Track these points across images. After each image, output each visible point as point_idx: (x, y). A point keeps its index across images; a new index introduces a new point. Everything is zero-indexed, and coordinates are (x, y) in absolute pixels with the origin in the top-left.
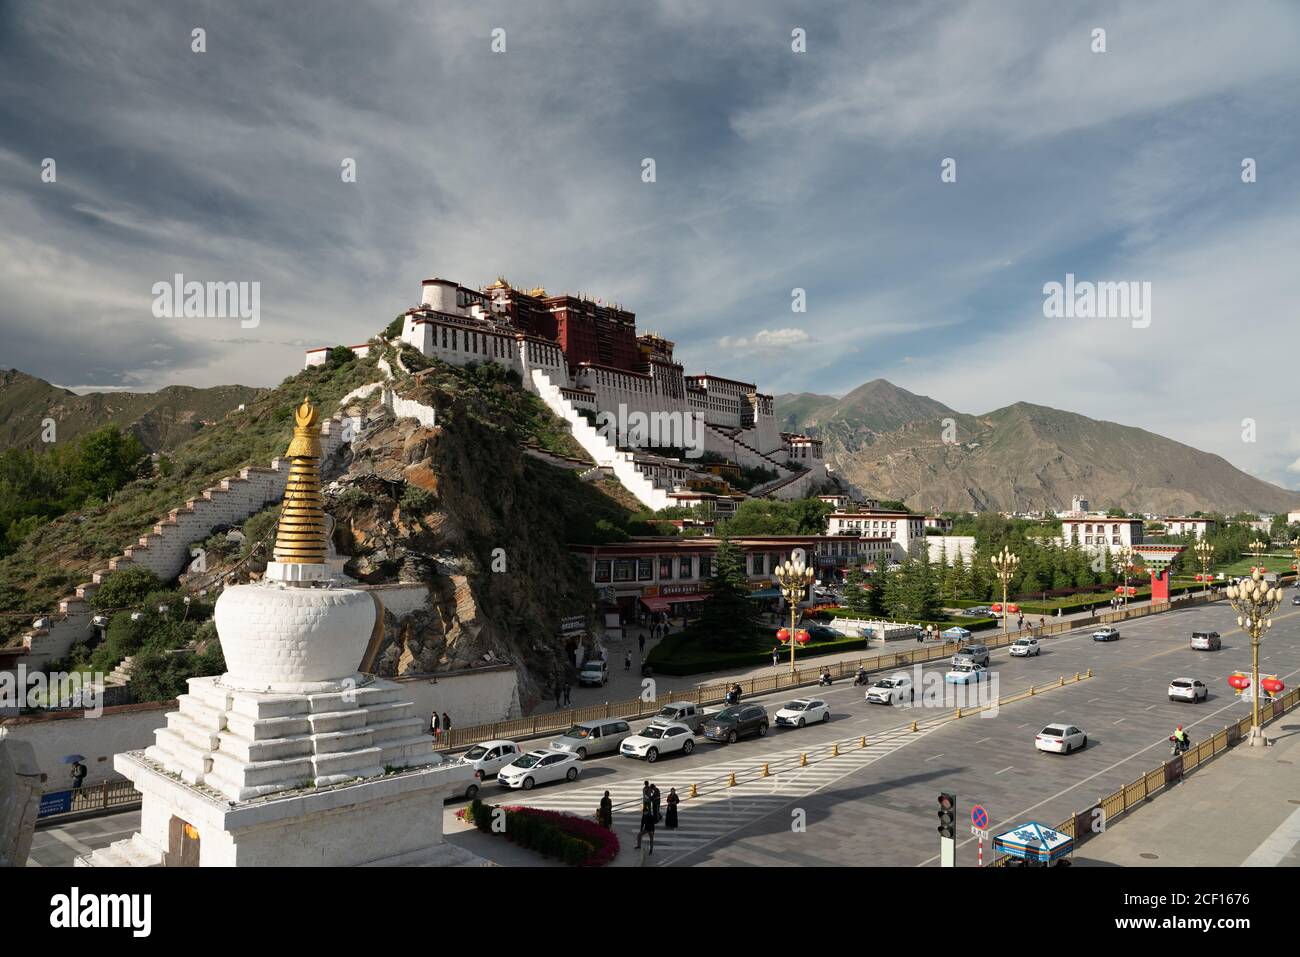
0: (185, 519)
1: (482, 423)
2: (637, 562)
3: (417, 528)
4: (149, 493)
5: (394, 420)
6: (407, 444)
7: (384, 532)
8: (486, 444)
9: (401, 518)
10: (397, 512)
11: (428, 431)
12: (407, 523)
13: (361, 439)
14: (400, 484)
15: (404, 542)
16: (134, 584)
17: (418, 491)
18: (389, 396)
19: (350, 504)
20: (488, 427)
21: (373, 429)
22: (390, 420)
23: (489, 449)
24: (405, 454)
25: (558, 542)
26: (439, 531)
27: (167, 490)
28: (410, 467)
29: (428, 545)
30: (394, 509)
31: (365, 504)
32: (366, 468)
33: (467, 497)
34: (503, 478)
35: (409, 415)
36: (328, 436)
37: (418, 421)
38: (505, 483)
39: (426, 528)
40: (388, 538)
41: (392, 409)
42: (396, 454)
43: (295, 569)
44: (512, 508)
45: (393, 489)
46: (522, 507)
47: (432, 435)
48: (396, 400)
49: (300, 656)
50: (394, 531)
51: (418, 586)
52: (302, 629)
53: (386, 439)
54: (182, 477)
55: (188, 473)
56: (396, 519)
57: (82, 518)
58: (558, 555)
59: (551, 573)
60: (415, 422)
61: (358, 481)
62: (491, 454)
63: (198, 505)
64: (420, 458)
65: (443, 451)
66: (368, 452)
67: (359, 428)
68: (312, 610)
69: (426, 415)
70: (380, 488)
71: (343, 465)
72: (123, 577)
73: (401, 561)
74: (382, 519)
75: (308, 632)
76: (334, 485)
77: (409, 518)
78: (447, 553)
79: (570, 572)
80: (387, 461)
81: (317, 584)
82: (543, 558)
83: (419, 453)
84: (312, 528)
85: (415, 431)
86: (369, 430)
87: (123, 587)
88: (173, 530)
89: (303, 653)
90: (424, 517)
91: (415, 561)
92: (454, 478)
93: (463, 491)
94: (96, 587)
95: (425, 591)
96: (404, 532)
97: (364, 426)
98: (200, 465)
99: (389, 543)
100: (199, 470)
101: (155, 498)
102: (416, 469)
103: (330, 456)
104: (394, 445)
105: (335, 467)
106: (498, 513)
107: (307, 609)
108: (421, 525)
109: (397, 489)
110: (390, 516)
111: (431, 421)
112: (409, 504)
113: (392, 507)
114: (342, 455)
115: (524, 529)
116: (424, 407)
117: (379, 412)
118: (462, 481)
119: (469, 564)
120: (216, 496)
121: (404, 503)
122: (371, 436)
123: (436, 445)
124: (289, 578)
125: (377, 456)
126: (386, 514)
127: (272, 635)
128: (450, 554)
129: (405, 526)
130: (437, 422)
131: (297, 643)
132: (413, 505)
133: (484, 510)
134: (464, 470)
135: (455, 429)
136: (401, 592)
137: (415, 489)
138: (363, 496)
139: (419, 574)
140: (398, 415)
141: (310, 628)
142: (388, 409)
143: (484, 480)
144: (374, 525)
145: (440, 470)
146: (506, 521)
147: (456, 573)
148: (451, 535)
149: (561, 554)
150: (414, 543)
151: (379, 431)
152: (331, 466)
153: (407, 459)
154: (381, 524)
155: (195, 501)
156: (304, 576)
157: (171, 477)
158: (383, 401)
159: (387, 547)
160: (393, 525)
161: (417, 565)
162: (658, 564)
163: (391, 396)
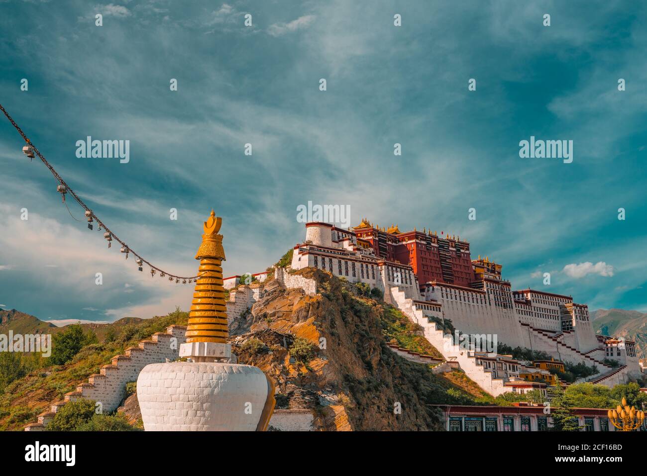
0: (124, 364)
1: (353, 298)
2: (484, 419)
3: (304, 371)
4: (99, 354)
5: (284, 290)
6: (295, 308)
7: (278, 373)
8: (357, 313)
9: (291, 363)
10: (288, 358)
11: (311, 297)
12: (296, 366)
13: (260, 306)
14: (290, 336)
15: (293, 380)
16: (82, 411)
17: (304, 341)
18: (280, 273)
19: (251, 351)
20: (358, 302)
21: (269, 297)
22: (281, 291)
23: (358, 317)
24: (294, 316)
25: (418, 395)
26: (321, 373)
27: (113, 350)
28: (297, 325)
29: (313, 384)
30: (285, 355)
31: (262, 351)
32: (263, 326)
33: (343, 350)
34: (371, 338)
35: (296, 287)
36: (234, 303)
37: (303, 291)
38: (373, 343)
39: (311, 371)
40: (281, 377)
41: (283, 283)
42: (287, 315)
43: (201, 346)
44: (380, 363)
45: (284, 339)
46: (388, 364)
47: (315, 300)
48: (286, 276)
49: (204, 415)
50: (285, 372)
51: (304, 412)
52: (207, 391)
53: (279, 305)
54: (124, 341)
55: (129, 338)
56: (287, 363)
57: (48, 373)
58: (418, 406)
59: (413, 418)
60: (301, 291)
61: (258, 334)
62: (361, 321)
63: (135, 353)
64: (306, 318)
65: (323, 313)
66: (265, 316)
67: (258, 297)
68: (215, 376)
69: (310, 286)
70: (274, 339)
71: (245, 326)
72: (73, 407)
73: (291, 394)
74: (276, 363)
75: (211, 394)
76: (239, 338)
77: (297, 363)
78: (328, 391)
79: (429, 420)
80: (279, 322)
81: (219, 359)
82: (406, 405)
83: (304, 313)
84: (216, 314)
85: (301, 298)
86: (265, 298)
87: (73, 414)
88: (114, 372)
89: (207, 413)
90: (309, 362)
91: (302, 392)
92: (332, 334)
93: (339, 344)
94: (52, 415)
95: (310, 417)
96: (293, 373)
97: (261, 296)
98: (137, 331)
99: (282, 381)
100: (137, 336)
101: (103, 356)
102: (302, 326)
103: (236, 319)
104: (285, 309)
105: (239, 328)
106: (368, 366)
107: (211, 375)
108: (307, 368)
109: (287, 340)
110: (282, 361)
111: (314, 291)
112: (297, 352)
113: (284, 353)
114: (245, 318)
115: (389, 380)
116: (307, 280)
117: (273, 285)
118: (339, 337)
119: (346, 399)
120: (148, 347)
121: (293, 351)
122: (267, 303)
123: (318, 308)
124: (197, 354)
125: (271, 318)
126: (279, 359)
127: (181, 396)
128: (330, 392)
129: (295, 368)
130: (318, 291)
131: (202, 404)
132: (300, 353)
133: (357, 361)
134: (340, 329)
135: (332, 298)
136: (291, 417)
137: (301, 340)
138: (261, 345)
139: (306, 403)
140: (288, 287)
141: (213, 391)
142: (280, 283)
143: (356, 340)
144: (269, 368)
145: (321, 326)
146: (374, 373)
147: (335, 404)
148: (331, 376)
149: (421, 404)
150: (301, 381)
151: (273, 299)
152: (236, 326)
153: (295, 319)
154: (275, 366)
155: (132, 350)
156: (209, 352)
157: (117, 341)
158: (276, 277)
159: (280, 384)
160: (284, 367)
161: (304, 396)
162: (502, 422)
163: (282, 273)
